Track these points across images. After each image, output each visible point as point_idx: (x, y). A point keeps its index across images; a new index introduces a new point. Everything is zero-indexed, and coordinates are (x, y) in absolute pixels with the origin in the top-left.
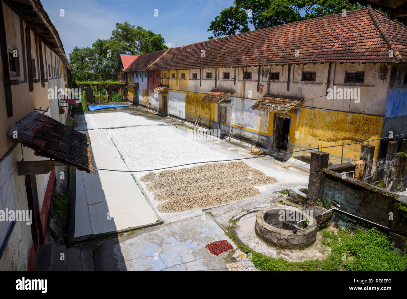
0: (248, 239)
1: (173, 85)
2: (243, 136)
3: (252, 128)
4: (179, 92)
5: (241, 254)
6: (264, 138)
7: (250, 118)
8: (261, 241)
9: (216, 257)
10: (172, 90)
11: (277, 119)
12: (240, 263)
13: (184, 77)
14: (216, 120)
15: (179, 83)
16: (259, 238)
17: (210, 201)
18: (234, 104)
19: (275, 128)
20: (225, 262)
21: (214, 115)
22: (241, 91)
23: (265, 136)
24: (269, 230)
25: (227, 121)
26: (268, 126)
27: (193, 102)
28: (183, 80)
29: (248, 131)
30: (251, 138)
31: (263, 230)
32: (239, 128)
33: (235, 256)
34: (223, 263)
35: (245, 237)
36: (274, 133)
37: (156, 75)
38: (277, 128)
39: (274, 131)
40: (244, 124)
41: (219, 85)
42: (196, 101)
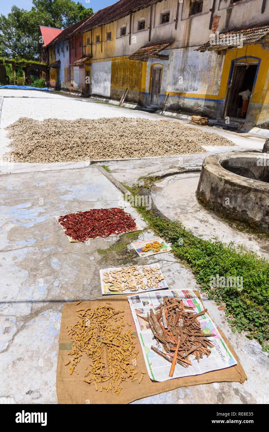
0: (179, 210)
1: (97, 53)
2: (182, 106)
3: (195, 92)
4: (104, 61)
5: (156, 243)
6: (212, 104)
7: (194, 77)
8: (214, 218)
9: (78, 245)
10: (96, 60)
11: (235, 70)
12: (147, 267)
13: (111, 37)
14: (147, 91)
15: (105, 48)
16: (206, 211)
17: (110, 150)
18: (172, 60)
19: (231, 85)
20: (100, 263)
21: (145, 84)
22: (184, 36)
23: (214, 100)
24: (240, 186)
25: (161, 89)
26: (219, 83)
27: (120, 71)
28: (109, 41)
29: (189, 98)
30: (193, 107)
31: (220, 188)
32: (177, 96)
33: (134, 246)
34: (89, 266)
35: (171, 206)
36: (228, 93)
37: (79, 44)
38: (233, 84)
39: (229, 89)
40: (185, 88)
41: (154, 36)
42: (124, 68)
